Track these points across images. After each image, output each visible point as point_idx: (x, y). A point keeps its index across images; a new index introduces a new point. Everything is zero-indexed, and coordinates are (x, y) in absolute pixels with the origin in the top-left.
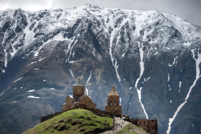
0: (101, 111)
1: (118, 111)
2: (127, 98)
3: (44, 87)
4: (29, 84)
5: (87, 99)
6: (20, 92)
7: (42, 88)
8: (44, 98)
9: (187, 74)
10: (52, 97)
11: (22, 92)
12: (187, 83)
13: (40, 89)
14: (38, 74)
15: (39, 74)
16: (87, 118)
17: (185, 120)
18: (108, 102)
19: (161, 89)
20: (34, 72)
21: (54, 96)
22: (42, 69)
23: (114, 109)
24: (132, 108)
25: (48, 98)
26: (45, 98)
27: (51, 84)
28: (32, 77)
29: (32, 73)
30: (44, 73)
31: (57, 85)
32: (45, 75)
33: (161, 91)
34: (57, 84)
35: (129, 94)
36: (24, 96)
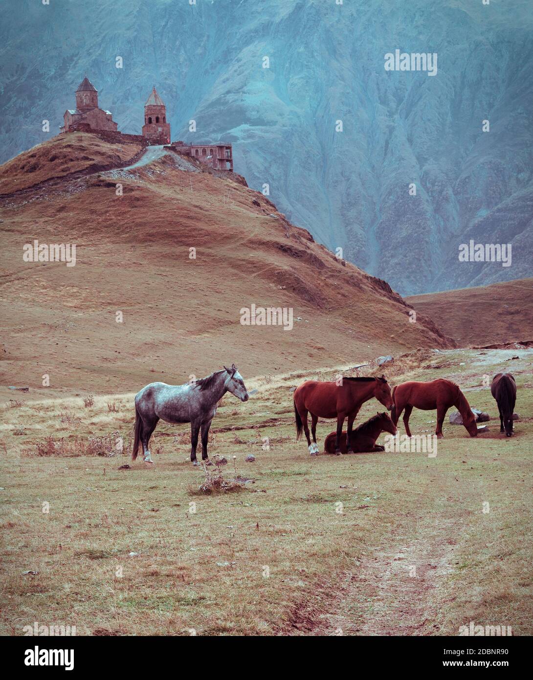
0: (123, 135)
1: (163, 134)
2: (385, 133)
3: (243, 124)
4: (218, 120)
5: (99, 113)
6: (203, 133)
7: (240, 125)
8: (243, 141)
9: (484, 86)
10: (257, 139)
11: (207, 134)
12: (484, 103)
13: (236, 127)
14: (232, 102)
15: (234, 101)
16: (77, 147)
17: (481, 165)
18: (145, 119)
19: (441, 115)
20: (225, 99)
21: (260, 137)
22: (239, 93)
23: (156, 132)
24: (392, 150)
25: (250, 141)
26: (246, 142)
27: (255, 117)
28: (222, 108)
29: (222, 101)
30: (242, 100)
31: (265, 119)
32: (243, 103)
33: (441, 120)
34: (265, 117)
35: (388, 127)
36: (211, 140)
